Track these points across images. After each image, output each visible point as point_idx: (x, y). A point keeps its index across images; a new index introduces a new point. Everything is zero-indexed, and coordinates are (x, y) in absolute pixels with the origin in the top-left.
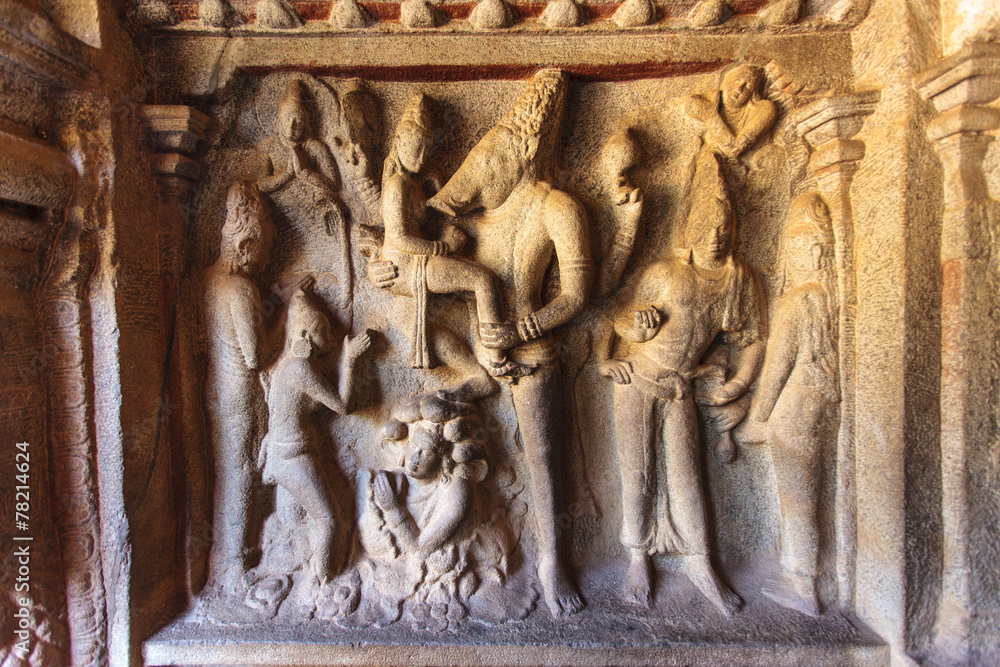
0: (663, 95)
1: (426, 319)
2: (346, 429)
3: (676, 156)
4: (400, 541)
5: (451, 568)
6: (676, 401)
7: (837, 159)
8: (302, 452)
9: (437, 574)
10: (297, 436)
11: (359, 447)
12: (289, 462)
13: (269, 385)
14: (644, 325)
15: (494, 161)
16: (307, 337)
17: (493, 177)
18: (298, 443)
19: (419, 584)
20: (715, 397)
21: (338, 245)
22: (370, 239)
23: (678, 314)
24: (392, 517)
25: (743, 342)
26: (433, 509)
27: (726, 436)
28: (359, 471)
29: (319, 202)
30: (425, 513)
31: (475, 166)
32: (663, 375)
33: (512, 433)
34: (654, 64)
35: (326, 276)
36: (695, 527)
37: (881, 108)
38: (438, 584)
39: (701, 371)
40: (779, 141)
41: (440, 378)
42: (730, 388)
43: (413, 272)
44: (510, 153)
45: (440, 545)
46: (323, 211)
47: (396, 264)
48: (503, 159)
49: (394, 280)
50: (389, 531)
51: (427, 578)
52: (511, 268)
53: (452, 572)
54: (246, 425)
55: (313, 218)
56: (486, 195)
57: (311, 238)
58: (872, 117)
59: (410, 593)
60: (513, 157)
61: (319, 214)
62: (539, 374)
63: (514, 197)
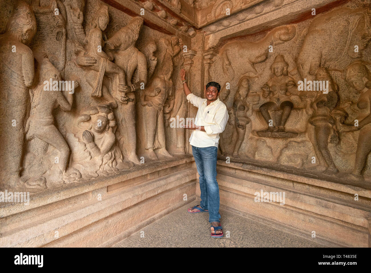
0: (160, 36)
1: (103, 80)
2: (62, 118)
3: (161, 53)
4: (92, 154)
5: (111, 159)
6: (161, 111)
7: (190, 63)
8: (52, 124)
9: (107, 161)
10: (50, 117)
11: (66, 125)
12: (47, 127)
13: (33, 95)
14: (157, 92)
15: (127, 37)
16: (57, 77)
17: (126, 41)
18: (51, 120)
19: (101, 166)
20: (167, 111)
21: (60, 45)
22: (82, 47)
23: (163, 90)
24: (89, 146)
25: (172, 99)
26: (104, 141)
27: (167, 121)
28: (68, 134)
29: (59, 26)
30: (101, 143)
31: (122, 36)
32: (160, 104)
33: (120, 120)
34: (162, 28)
35: (53, 56)
36: (164, 141)
37: (197, 55)
38: (107, 165)
39: (166, 105)
40: (179, 56)
41: (97, 102)
42: (169, 109)
43: (102, 63)
44: (131, 36)
45: (107, 152)
46: (58, 30)
47: (96, 58)
48: (129, 37)
49: (94, 64)
50: (88, 151)
51: (103, 163)
52: (127, 69)
53: (111, 160)
54: (23, 111)
55: (52, 31)
56: (122, 46)
57: (48, 39)
58: (195, 57)
59: (98, 169)
60: (132, 38)
61: (56, 30)
62: (134, 101)
63: (129, 49)
